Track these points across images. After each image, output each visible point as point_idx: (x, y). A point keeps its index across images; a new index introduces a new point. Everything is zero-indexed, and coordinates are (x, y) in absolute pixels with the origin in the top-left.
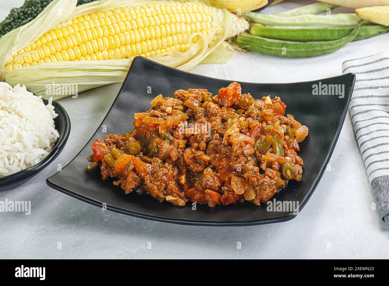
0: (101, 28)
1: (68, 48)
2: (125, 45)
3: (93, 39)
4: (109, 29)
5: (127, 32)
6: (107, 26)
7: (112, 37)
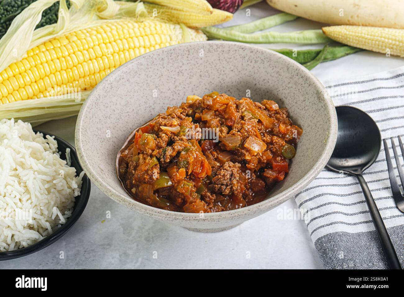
0: (58, 61)
1: (25, 85)
2: (84, 77)
3: (51, 73)
4: (67, 61)
5: (85, 63)
6: (64, 57)
7: (70, 70)
